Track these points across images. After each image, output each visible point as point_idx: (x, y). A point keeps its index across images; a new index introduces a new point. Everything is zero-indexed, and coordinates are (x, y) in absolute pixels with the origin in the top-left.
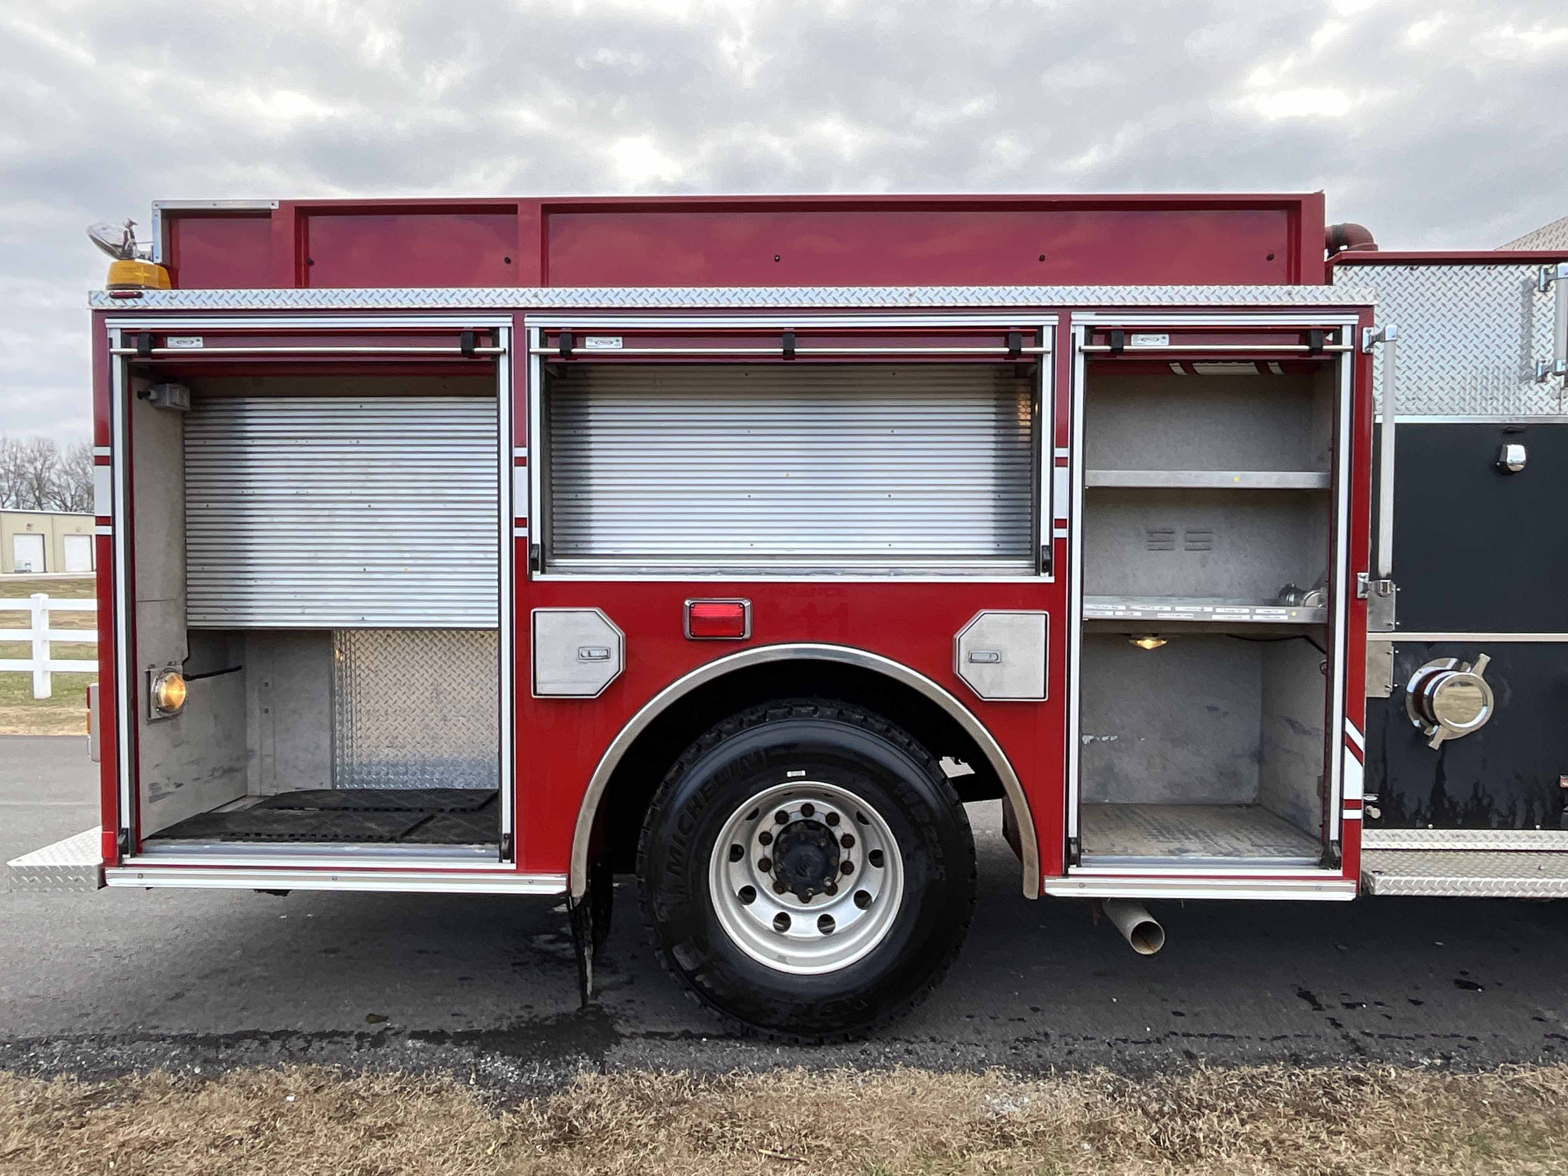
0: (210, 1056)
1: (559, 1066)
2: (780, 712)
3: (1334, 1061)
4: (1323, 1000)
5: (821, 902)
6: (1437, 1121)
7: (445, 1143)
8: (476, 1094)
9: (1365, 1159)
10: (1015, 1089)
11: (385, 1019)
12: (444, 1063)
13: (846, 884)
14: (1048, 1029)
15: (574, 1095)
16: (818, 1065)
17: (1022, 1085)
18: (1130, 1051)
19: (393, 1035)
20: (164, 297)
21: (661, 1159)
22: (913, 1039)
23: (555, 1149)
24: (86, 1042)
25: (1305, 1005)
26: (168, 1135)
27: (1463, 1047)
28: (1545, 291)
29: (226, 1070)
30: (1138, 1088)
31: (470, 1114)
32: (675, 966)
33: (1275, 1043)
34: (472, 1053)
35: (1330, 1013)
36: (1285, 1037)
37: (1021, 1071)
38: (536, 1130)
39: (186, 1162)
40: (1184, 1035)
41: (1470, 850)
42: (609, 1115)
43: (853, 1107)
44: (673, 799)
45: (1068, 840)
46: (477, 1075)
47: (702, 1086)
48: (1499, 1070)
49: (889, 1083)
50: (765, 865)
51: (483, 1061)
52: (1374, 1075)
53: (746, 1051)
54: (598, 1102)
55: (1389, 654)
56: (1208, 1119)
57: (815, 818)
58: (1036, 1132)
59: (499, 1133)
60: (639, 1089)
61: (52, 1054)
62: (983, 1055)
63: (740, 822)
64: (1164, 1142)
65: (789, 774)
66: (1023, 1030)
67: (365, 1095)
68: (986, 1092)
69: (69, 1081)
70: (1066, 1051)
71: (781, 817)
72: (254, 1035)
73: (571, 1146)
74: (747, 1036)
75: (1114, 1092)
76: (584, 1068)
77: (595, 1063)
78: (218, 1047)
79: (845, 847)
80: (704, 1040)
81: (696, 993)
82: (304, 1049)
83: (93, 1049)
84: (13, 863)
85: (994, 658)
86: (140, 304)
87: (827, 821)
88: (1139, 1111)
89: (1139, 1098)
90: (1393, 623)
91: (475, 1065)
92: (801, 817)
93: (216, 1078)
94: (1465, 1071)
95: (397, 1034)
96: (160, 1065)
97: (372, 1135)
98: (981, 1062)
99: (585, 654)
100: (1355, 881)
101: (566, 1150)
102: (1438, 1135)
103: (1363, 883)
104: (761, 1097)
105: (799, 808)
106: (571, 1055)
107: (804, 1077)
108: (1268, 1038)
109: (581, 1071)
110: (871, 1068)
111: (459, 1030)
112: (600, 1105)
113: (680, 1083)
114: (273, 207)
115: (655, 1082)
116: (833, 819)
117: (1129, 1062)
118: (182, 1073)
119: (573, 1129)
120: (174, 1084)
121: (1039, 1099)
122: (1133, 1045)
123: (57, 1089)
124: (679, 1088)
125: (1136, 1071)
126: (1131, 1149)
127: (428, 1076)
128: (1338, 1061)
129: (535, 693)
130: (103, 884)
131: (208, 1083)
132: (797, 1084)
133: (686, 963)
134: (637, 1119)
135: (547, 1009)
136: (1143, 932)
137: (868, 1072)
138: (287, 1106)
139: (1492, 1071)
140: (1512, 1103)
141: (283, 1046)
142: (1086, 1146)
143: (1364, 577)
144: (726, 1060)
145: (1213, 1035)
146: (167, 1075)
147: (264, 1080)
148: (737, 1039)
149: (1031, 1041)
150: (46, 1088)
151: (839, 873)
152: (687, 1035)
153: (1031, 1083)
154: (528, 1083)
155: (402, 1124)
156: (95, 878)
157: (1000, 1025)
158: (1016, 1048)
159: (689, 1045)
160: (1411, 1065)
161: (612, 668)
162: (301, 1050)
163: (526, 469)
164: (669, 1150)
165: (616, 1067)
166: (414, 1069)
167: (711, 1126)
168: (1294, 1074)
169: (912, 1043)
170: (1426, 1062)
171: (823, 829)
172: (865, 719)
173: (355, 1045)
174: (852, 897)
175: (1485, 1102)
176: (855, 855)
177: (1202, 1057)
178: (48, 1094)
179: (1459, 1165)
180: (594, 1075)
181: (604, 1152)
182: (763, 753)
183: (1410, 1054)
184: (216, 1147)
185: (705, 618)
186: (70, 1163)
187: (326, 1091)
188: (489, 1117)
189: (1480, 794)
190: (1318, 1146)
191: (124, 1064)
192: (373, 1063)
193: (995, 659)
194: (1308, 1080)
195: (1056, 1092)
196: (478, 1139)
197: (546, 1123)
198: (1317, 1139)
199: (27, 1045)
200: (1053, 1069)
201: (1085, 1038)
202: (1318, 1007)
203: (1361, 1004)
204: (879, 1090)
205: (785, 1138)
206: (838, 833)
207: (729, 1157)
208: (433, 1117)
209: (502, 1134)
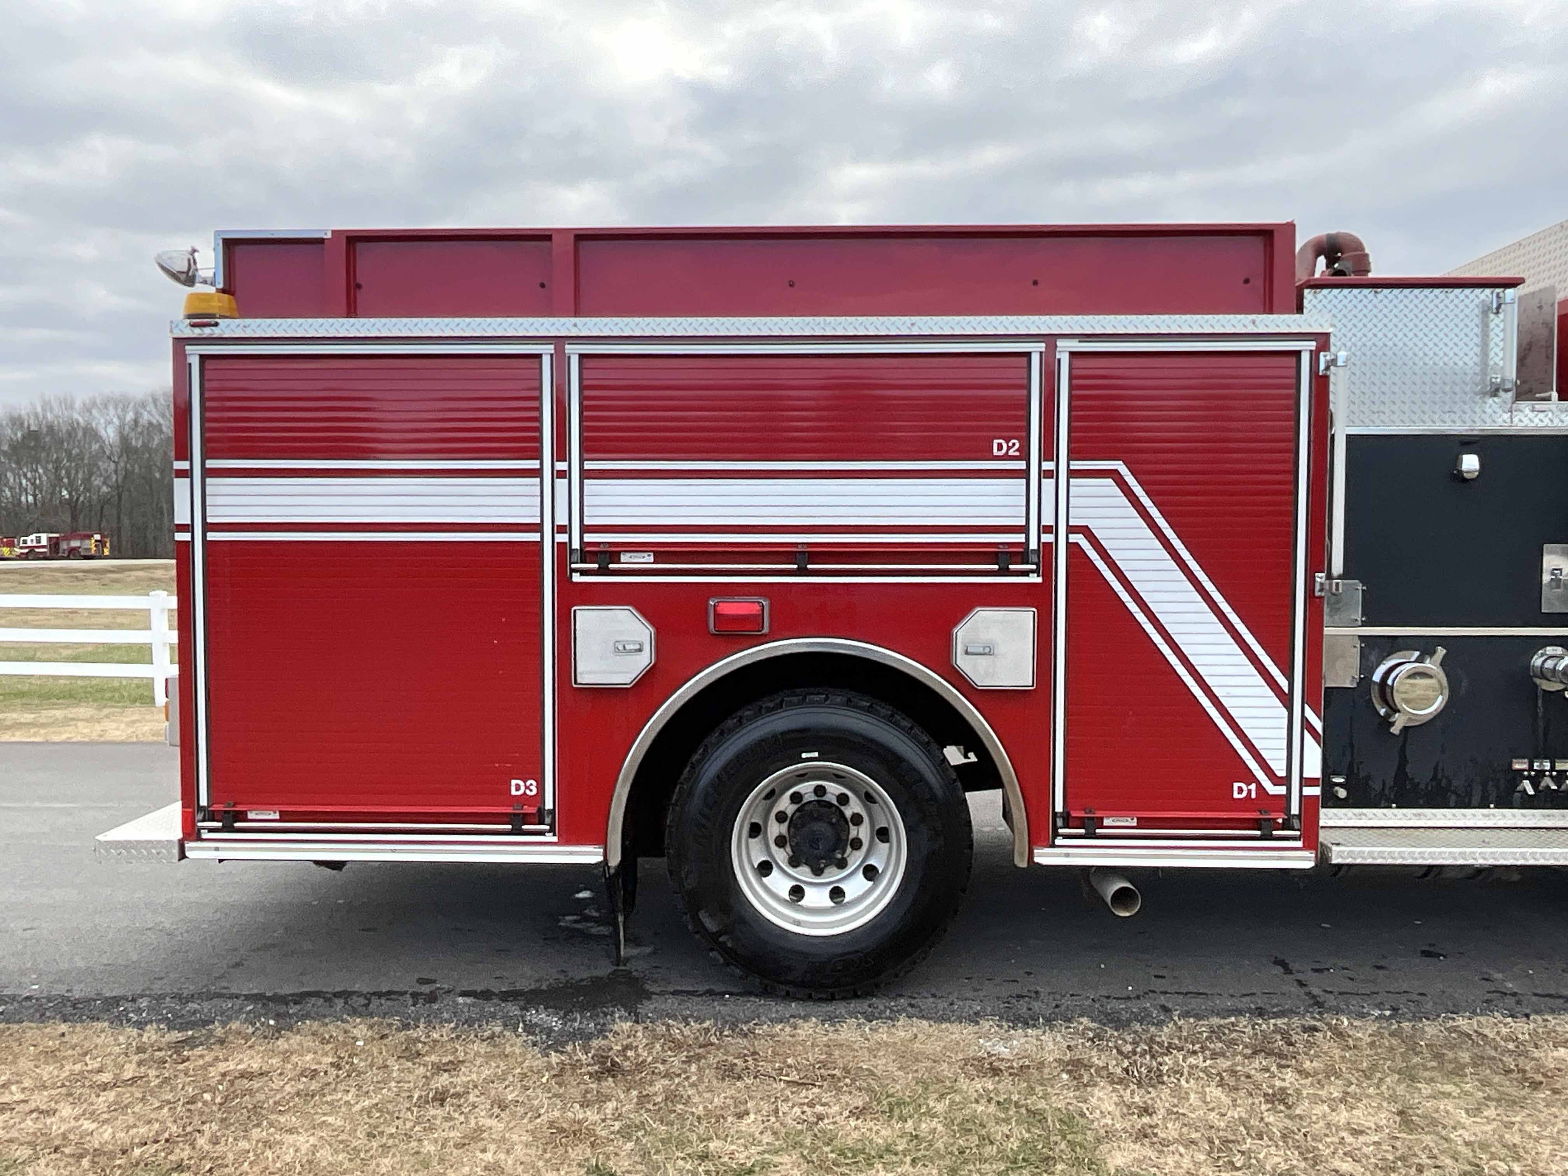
0: (282, 1011)
1: (598, 1016)
2: (795, 699)
3: (1295, 1013)
4: (1294, 966)
5: (833, 875)
6: (1375, 1057)
7: (503, 1074)
8: (525, 1039)
9: (1306, 1084)
10: (1006, 1035)
11: (434, 982)
12: (493, 1016)
13: (855, 859)
14: (1038, 988)
15: (613, 1039)
16: (829, 1016)
17: (1012, 1032)
18: (1112, 1005)
19: (445, 993)
20: (238, 326)
21: (693, 1085)
22: (916, 995)
23: (599, 1080)
24: (168, 999)
25: (1278, 970)
26: (261, 1068)
27: (1411, 1001)
28: (1497, 313)
29: (297, 1022)
30: (1116, 1034)
31: (522, 1055)
32: (700, 927)
33: (1244, 1000)
34: (518, 1008)
35: (1300, 977)
36: (1254, 994)
37: (1012, 1022)
38: (582, 1065)
39: (283, 1087)
40: (1162, 993)
41: (1429, 828)
42: (645, 1054)
43: (861, 1048)
44: (697, 781)
45: (1055, 814)
46: (525, 1025)
47: (726, 1033)
48: (1440, 1019)
49: (893, 1030)
50: (780, 842)
51: (528, 1014)
52: (1328, 1024)
53: (764, 1005)
54: (634, 1044)
55: (1355, 647)
56: (1175, 1056)
57: (826, 798)
58: (1022, 1066)
59: (549, 1067)
60: (670, 1035)
61: (140, 1008)
62: (979, 1008)
63: (757, 801)
64: (1133, 1072)
65: (804, 756)
66: (1016, 989)
67: (426, 1040)
68: (980, 1037)
69: (160, 1030)
70: (1054, 1005)
71: (796, 798)
72: (317, 994)
73: (613, 1076)
74: (766, 992)
75: (1094, 1037)
76: (620, 1017)
77: (629, 1014)
78: (287, 1004)
79: (854, 825)
80: (727, 996)
81: (720, 953)
82: (367, 1006)
83: (177, 1004)
84: (101, 838)
85: (987, 650)
86: (216, 332)
87: (838, 801)
88: (1115, 1051)
89: (1116, 1042)
90: (1359, 619)
91: (522, 1017)
92: (813, 798)
93: (290, 1029)
94: (1410, 1020)
95: (449, 992)
96: (237, 1018)
97: (439, 1068)
98: (977, 1014)
99: (621, 648)
100: (1314, 852)
101: (610, 1079)
102: (1374, 1067)
103: (1322, 853)
104: (779, 1041)
105: (812, 789)
106: (608, 1008)
107: (817, 1026)
108: (1238, 995)
109: (617, 1020)
110: (877, 1019)
111: (504, 990)
112: (637, 1047)
113: (707, 1030)
114: (325, 237)
115: (684, 1029)
116: (843, 799)
117: (1109, 1014)
118: (258, 1024)
119: (614, 1063)
120: (253, 1033)
121: (1026, 1042)
122: (1115, 1001)
123: (150, 1035)
124: (706, 1034)
125: (1116, 1022)
126: (1103, 1077)
127: (480, 1026)
128: (1299, 1013)
129: (576, 683)
130: (183, 856)
131: (283, 1032)
132: (811, 1031)
133: (710, 925)
134: (670, 1057)
135: (581, 973)
136: (1122, 897)
137: (874, 1022)
138: (359, 1049)
139: (1434, 1020)
140: (1445, 1044)
141: (346, 1003)
142: (1065, 1076)
143: (1321, 578)
144: (746, 1013)
145: (1187, 993)
146: (246, 1026)
147: (333, 1029)
148: (756, 996)
149: (1023, 997)
150: (141, 1035)
151: (849, 849)
152: (710, 992)
153: (1020, 1031)
154: (571, 1030)
155: (463, 1062)
156: (176, 851)
157: (996, 985)
158: (1008, 1003)
159: (713, 1001)
160: (1362, 1016)
161: (644, 660)
162: (363, 1006)
163: (566, 481)
164: (701, 1080)
165: (649, 1018)
166: (467, 1021)
167: (736, 1061)
168: (1257, 1024)
169: (915, 998)
170: (1377, 1013)
171: (834, 809)
172: (871, 706)
173: (410, 1002)
174: (861, 870)
175: (1422, 1043)
176: (863, 832)
177: (1176, 1010)
178: (145, 1039)
179: (1385, 1087)
180: (629, 1024)
181: (644, 1080)
182: (779, 736)
183: (1363, 1007)
184: (306, 1077)
185: (727, 615)
186: (184, 1086)
187: (391, 1038)
188: (539, 1055)
189: (1440, 776)
190: (1267, 1075)
191: (206, 1016)
192: (428, 1016)
193: (988, 652)
194: (1269, 1028)
195: (1042, 1038)
196: (532, 1071)
197: (590, 1059)
198: (1267, 1070)
199: (116, 1001)
200: (1041, 1019)
201: (1072, 995)
202: (1288, 971)
203: (1328, 970)
204: (885, 1036)
205: (801, 1070)
206: (848, 812)
207: (753, 1084)
208: (489, 1057)
209: (553, 1068)
